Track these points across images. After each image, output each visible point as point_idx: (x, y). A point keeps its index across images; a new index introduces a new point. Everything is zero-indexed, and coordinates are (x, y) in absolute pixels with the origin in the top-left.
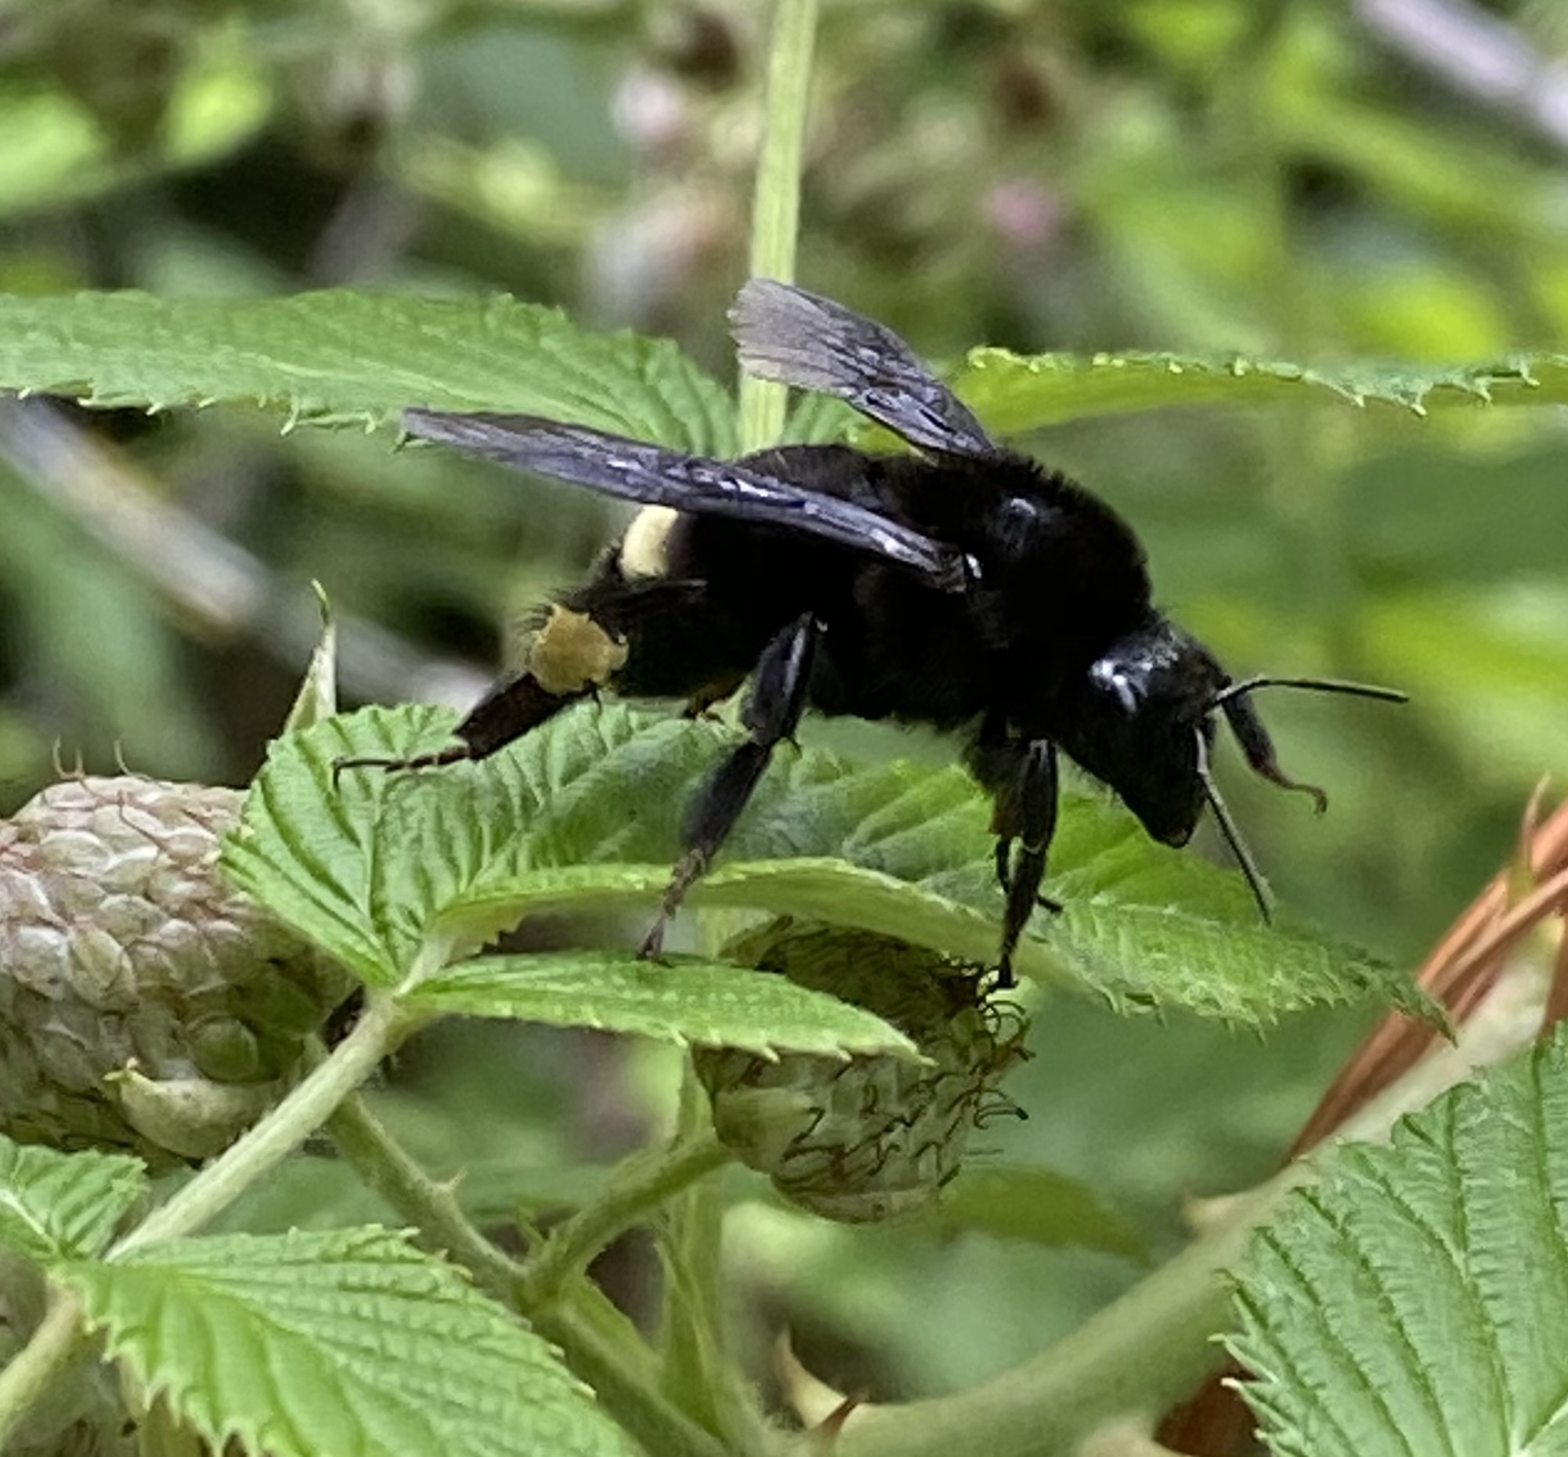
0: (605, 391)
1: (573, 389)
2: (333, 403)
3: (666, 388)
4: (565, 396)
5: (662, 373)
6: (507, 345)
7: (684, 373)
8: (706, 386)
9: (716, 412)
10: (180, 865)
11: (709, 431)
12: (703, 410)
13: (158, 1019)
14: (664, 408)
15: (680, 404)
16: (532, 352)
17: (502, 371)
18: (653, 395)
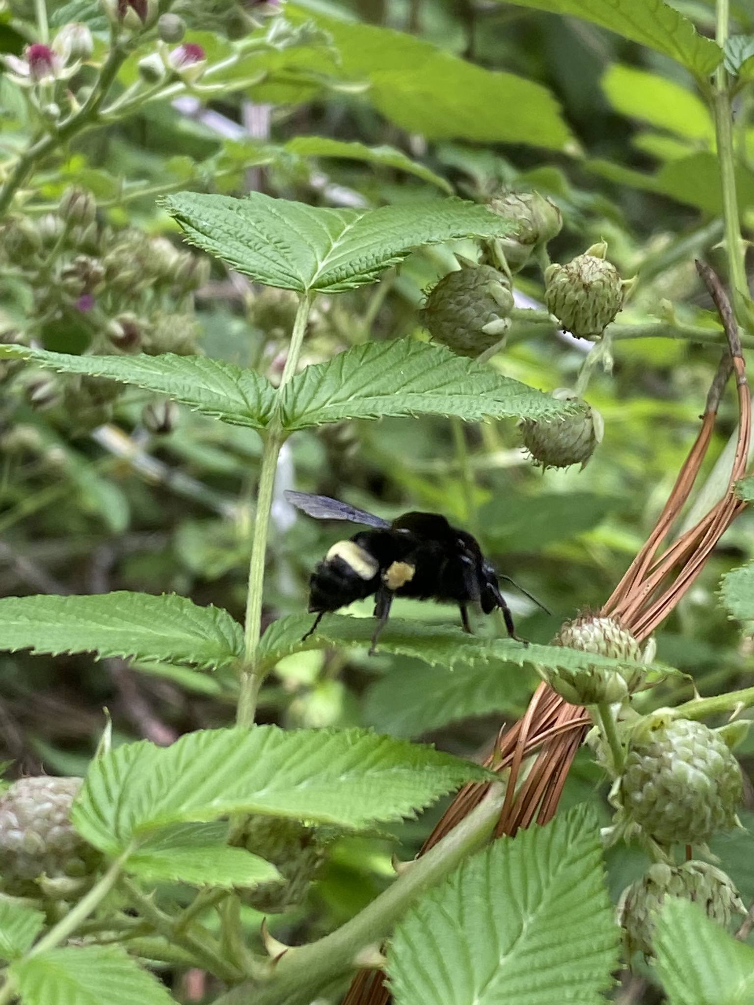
0: (203, 630)
1: (192, 629)
2: (112, 648)
3: (222, 627)
4: (189, 632)
5: (221, 621)
6: (173, 613)
7: (228, 620)
8: (235, 625)
9: (237, 634)
10: (59, 809)
11: (235, 641)
12: (234, 633)
13: (52, 861)
14: (221, 634)
15: (226, 632)
16: (180, 615)
17: (171, 623)
18: (217, 629)
